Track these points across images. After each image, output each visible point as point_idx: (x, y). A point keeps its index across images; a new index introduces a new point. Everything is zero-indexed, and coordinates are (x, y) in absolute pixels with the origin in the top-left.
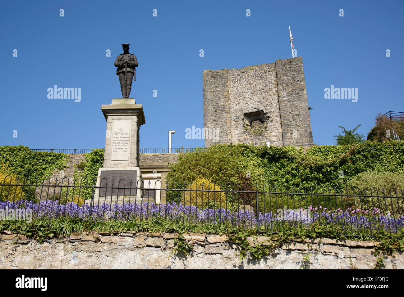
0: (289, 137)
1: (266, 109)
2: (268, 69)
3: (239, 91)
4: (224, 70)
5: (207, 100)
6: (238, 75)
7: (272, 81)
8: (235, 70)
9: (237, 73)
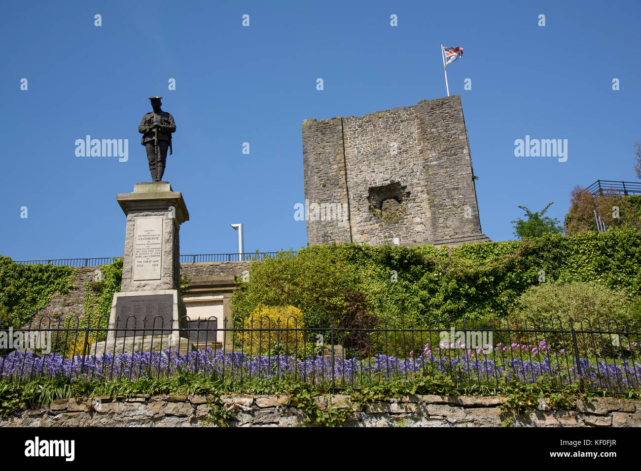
0: (442, 225)
1: (405, 180)
2: (406, 115)
3: (362, 152)
4: (335, 118)
5: (310, 167)
6: (360, 126)
7: (414, 135)
8: (354, 119)
9: (358, 123)
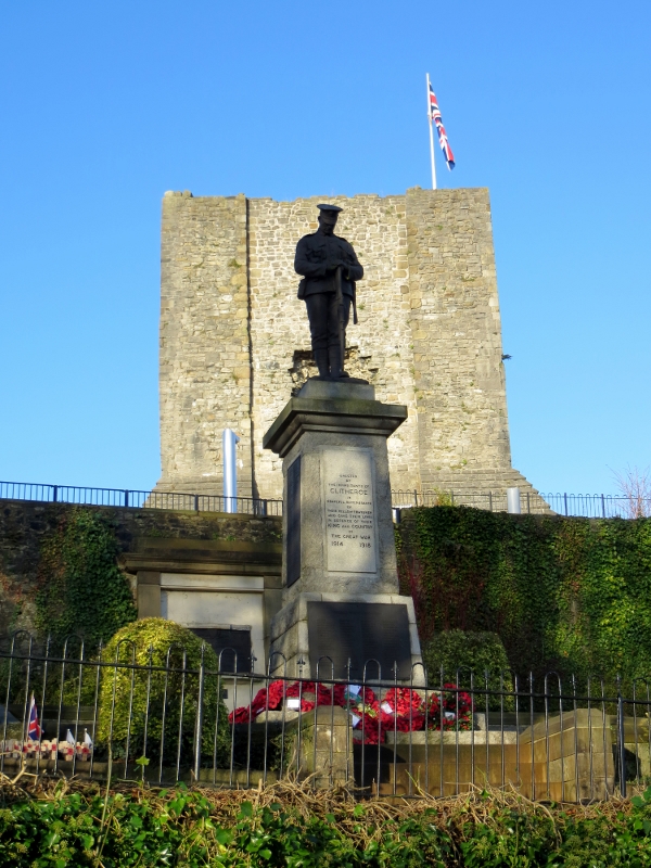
0: (437, 444)
1: (368, 344)
2: (379, 213)
3: (283, 276)
4: (233, 198)
5: (174, 292)
6: (283, 221)
7: (392, 253)
8: (271, 204)
9: (279, 214)
